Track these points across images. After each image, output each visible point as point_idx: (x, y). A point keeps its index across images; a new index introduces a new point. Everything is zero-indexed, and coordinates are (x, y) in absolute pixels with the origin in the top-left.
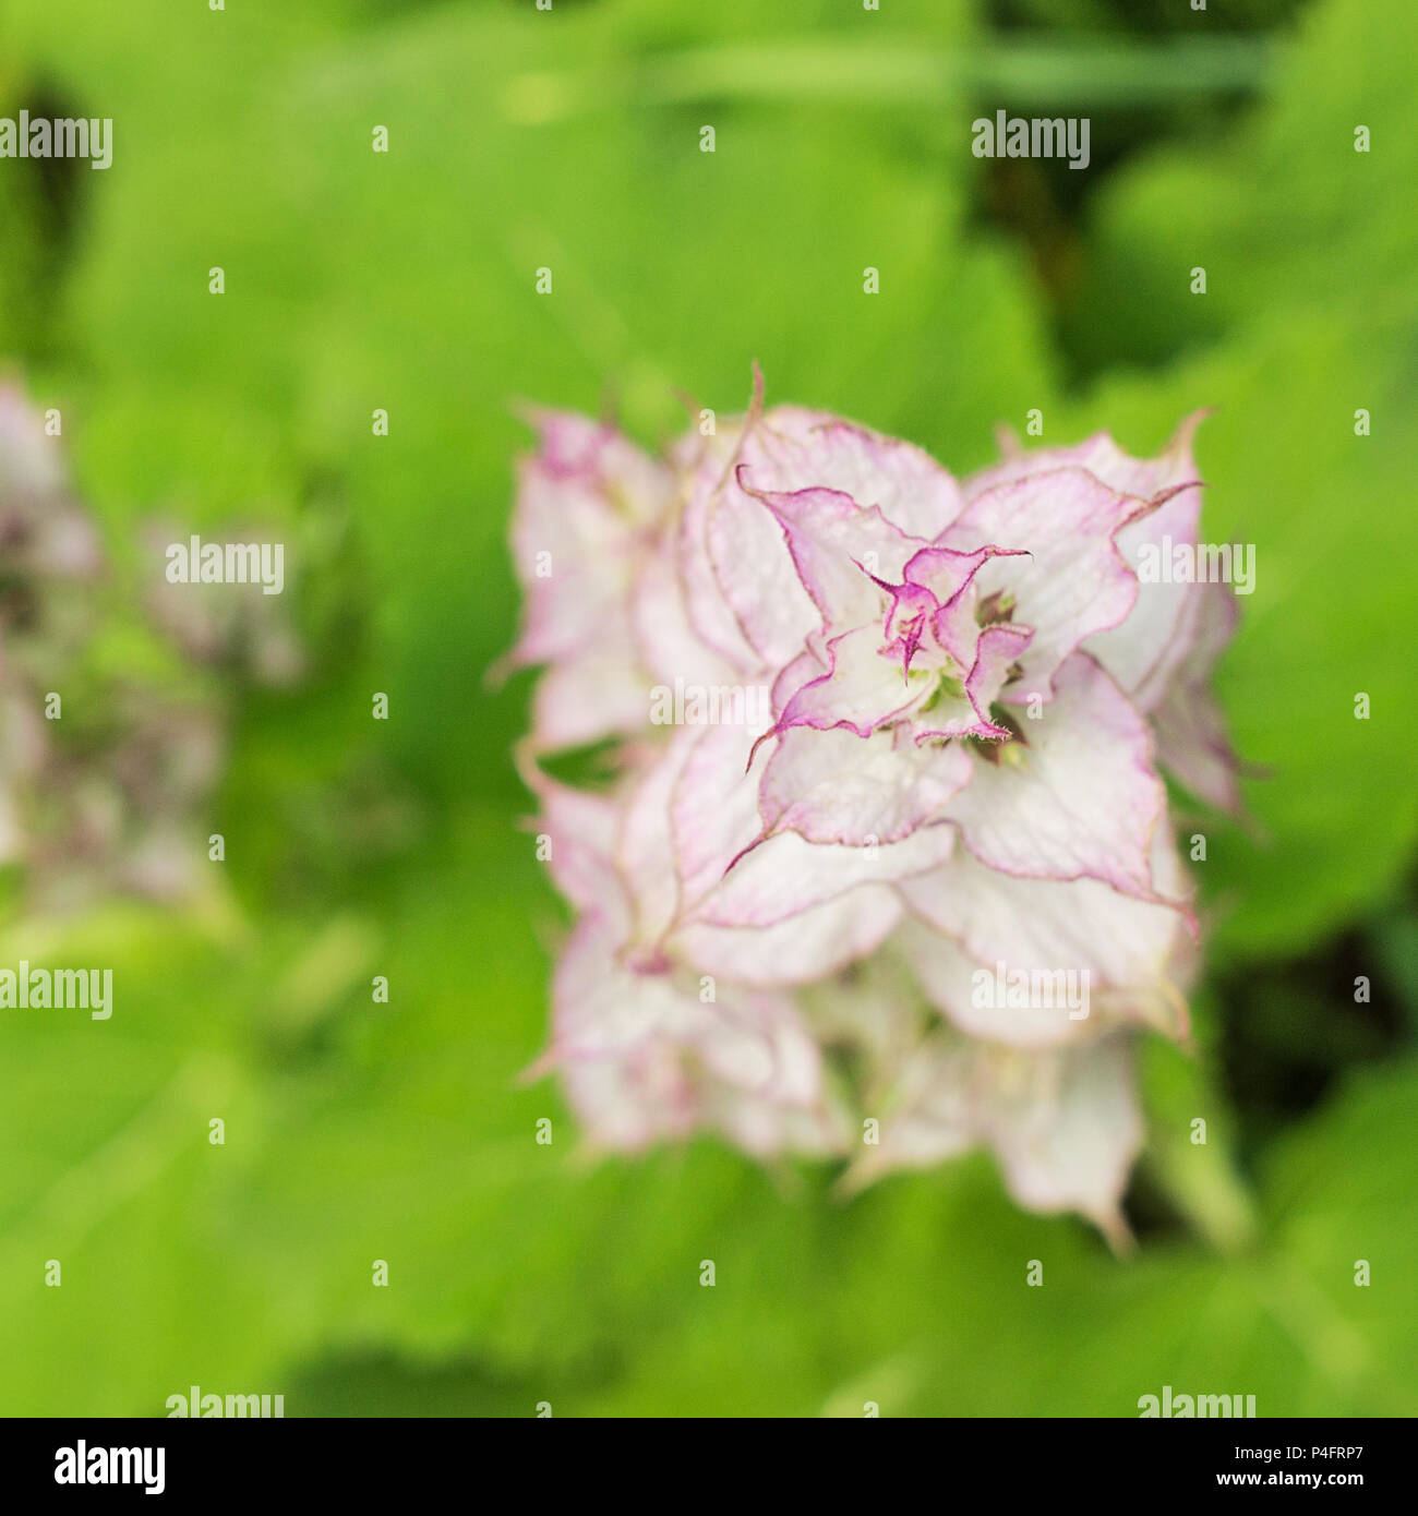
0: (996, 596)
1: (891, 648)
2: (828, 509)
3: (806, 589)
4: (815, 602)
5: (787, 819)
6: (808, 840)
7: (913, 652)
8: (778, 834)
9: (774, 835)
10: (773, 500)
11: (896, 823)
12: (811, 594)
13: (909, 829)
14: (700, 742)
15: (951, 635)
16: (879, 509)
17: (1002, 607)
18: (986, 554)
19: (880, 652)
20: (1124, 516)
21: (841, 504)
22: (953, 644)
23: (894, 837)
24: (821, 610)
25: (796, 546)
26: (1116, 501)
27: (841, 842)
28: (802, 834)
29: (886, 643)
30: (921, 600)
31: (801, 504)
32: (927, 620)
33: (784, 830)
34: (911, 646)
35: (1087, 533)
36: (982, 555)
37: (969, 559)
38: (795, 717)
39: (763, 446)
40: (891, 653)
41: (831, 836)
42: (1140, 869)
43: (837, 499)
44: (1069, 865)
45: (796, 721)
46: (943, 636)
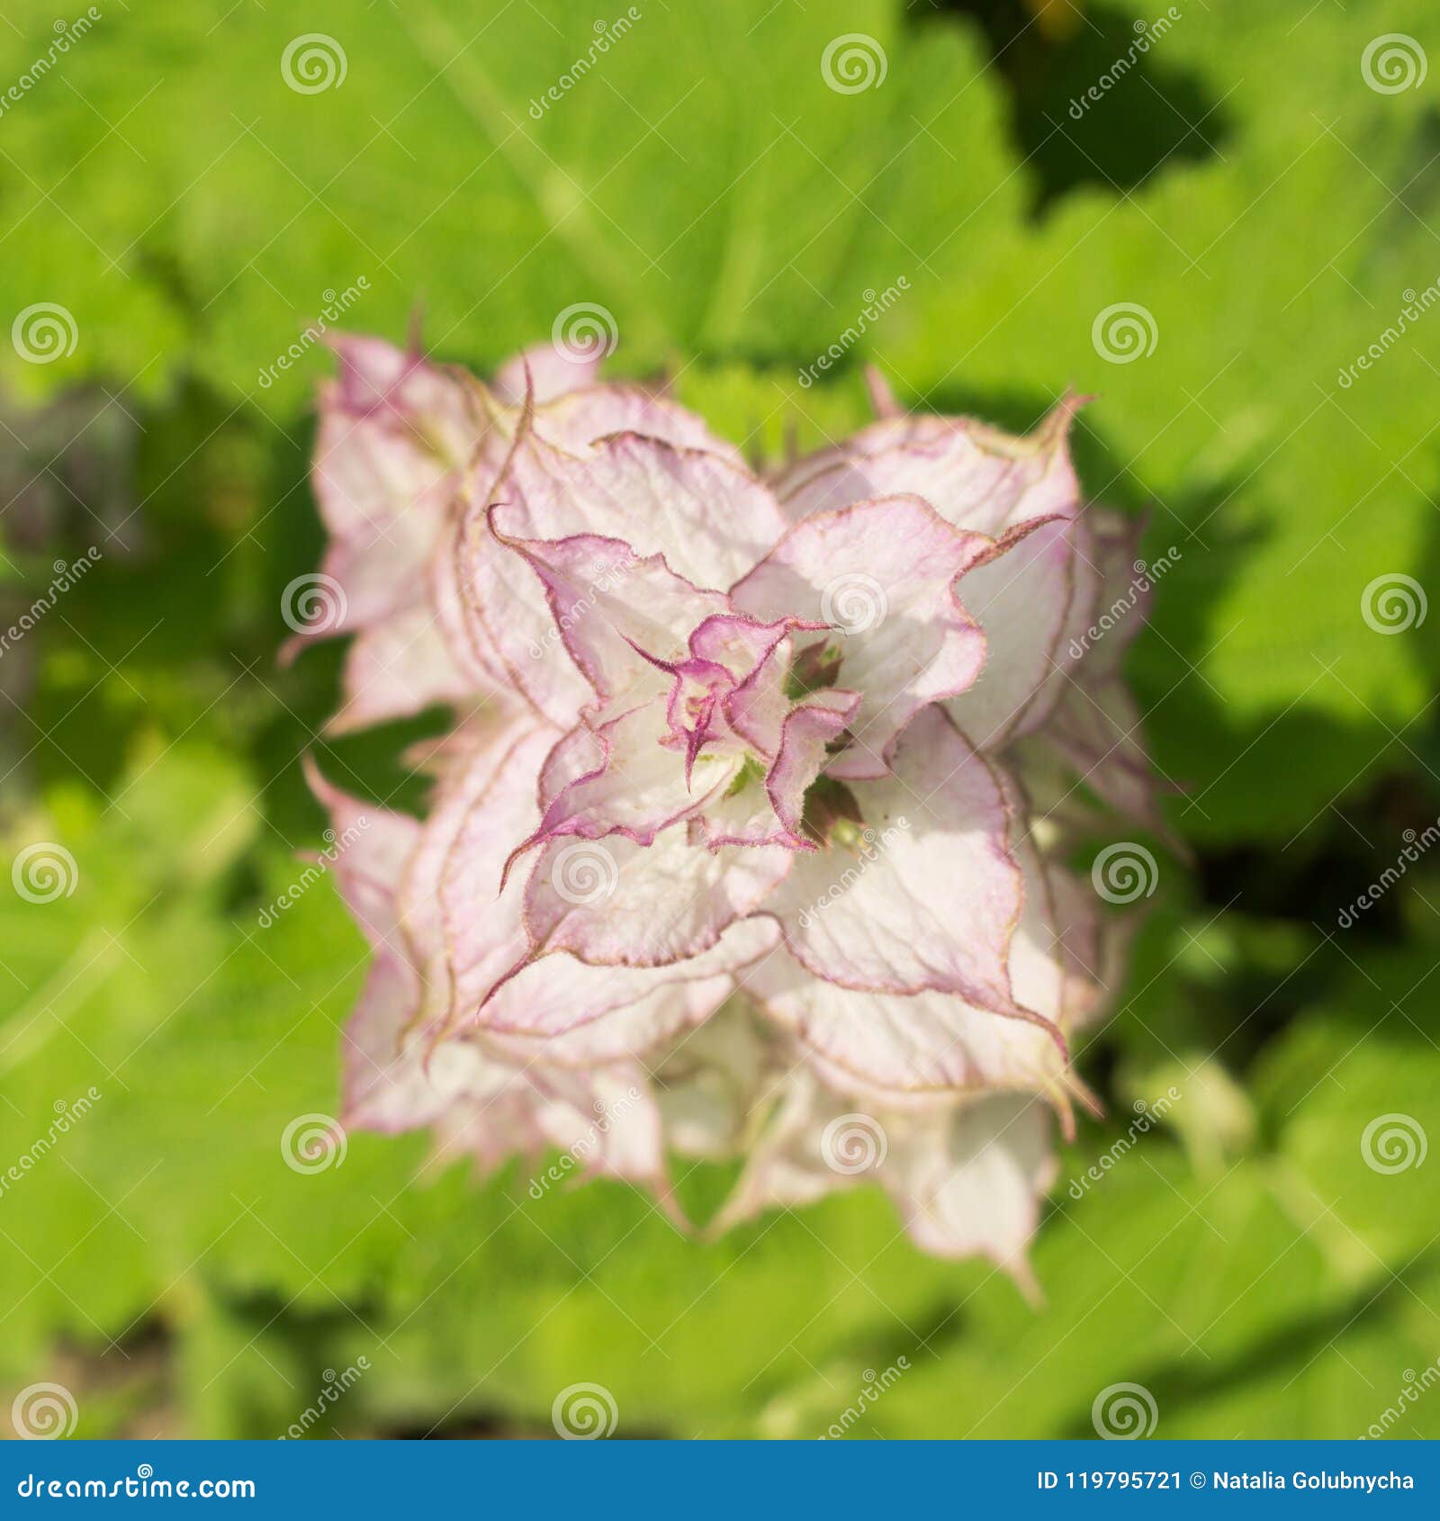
0: (818, 647)
1: (675, 739)
2: (602, 558)
3: (573, 659)
4: (586, 675)
5: (558, 936)
6: (583, 960)
7: (698, 748)
8: (548, 954)
9: (543, 956)
10: (534, 550)
11: (695, 930)
12: (581, 665)
13: (711, 937)
14: (477, 804)
15: (750, 718)
16: (664, 558)
17: (825, 661)
18: (786, 627)
19: (662, 743)
20: (968, 559)
21: (617, 552)
22: (753, 727)
23: (693, 949)
24: (594, 683)
25: (563, 605)
26: (957, 540)
27: (625, 961)
28: (579, 955)
29: (668, 732)
30: (713, 677)
31: (568, 553)
32: (718, 704)
33: (554, 949)
34: (697, 740)
35: (924, 575)
36: (781, 629)
37: (766, 631)
38: (561, 822)
39: (537, 458)
40: (675, 743)
41: (613, 955)
42: (997, 977)
43: (612, 549)
44: (912, 973)
45: (560, 828)
46: (741, 720)
